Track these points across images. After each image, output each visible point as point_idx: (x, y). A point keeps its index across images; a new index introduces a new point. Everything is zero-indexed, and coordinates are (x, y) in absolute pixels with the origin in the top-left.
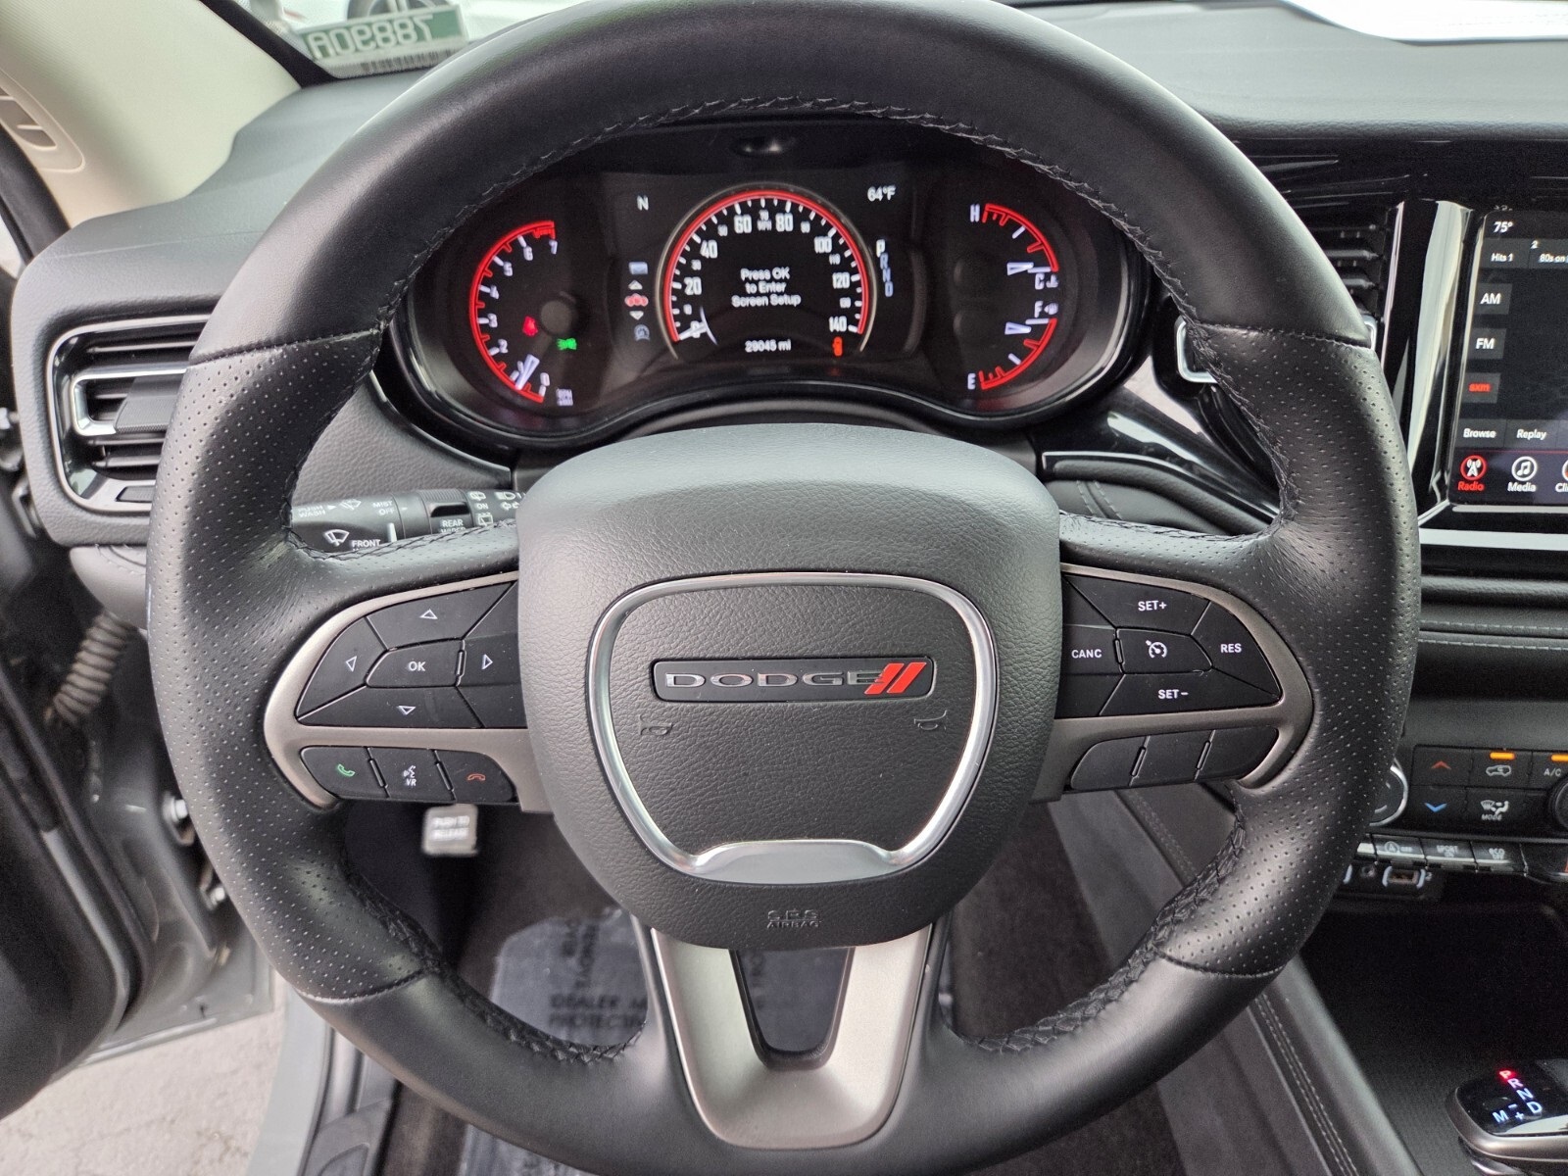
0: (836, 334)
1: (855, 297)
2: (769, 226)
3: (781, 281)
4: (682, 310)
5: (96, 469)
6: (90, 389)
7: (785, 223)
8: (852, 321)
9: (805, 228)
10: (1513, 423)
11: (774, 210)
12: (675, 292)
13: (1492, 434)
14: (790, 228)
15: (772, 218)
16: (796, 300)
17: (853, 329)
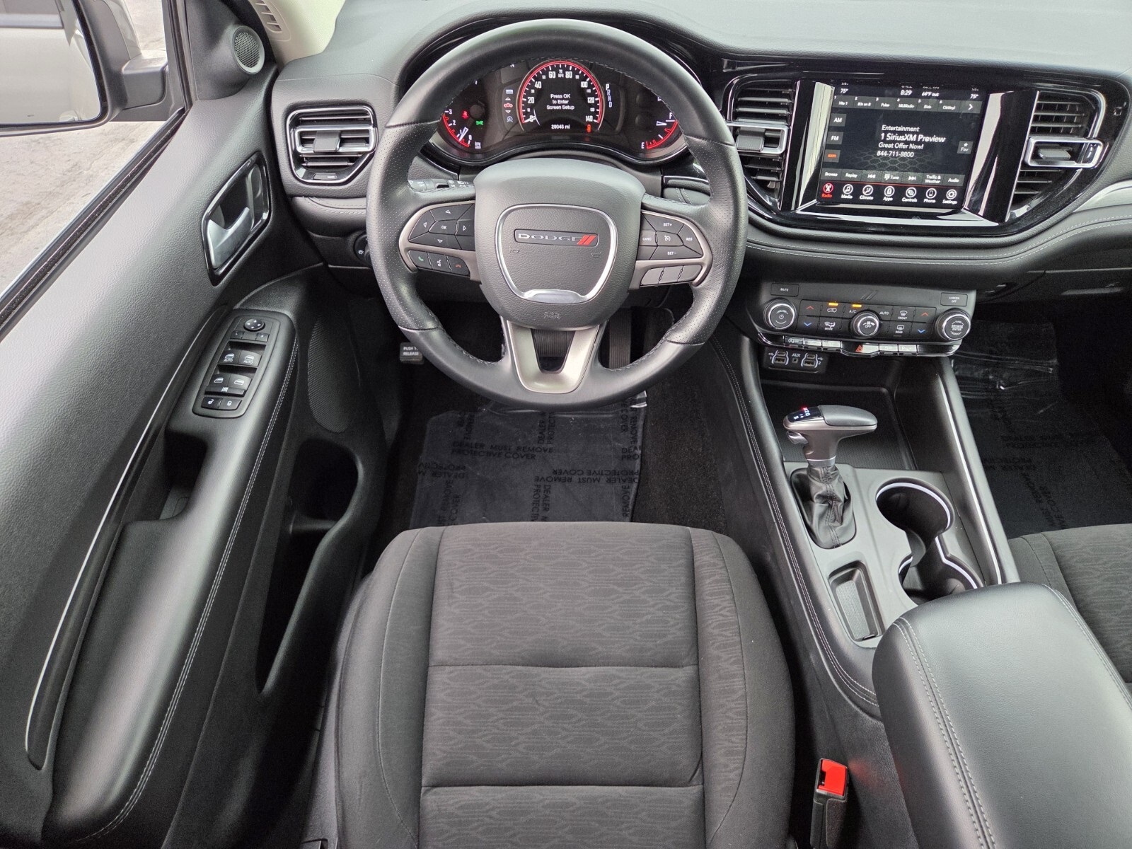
0: (589, 123)
1: (597, 107)
2: (562, 75)
3: (566, 99)
4: (526, 110)
5: (305, 167)
6: (301, 134)
7: (569, 75)
8: (595, 118)
9: (577, 77)
10: (844, 170)
11: (565, 69)
12: (524, 102)
13: (836, 175)
14: (571, 77)
15: (564, 73)
16: (572, 108)
17: (595, 121)
